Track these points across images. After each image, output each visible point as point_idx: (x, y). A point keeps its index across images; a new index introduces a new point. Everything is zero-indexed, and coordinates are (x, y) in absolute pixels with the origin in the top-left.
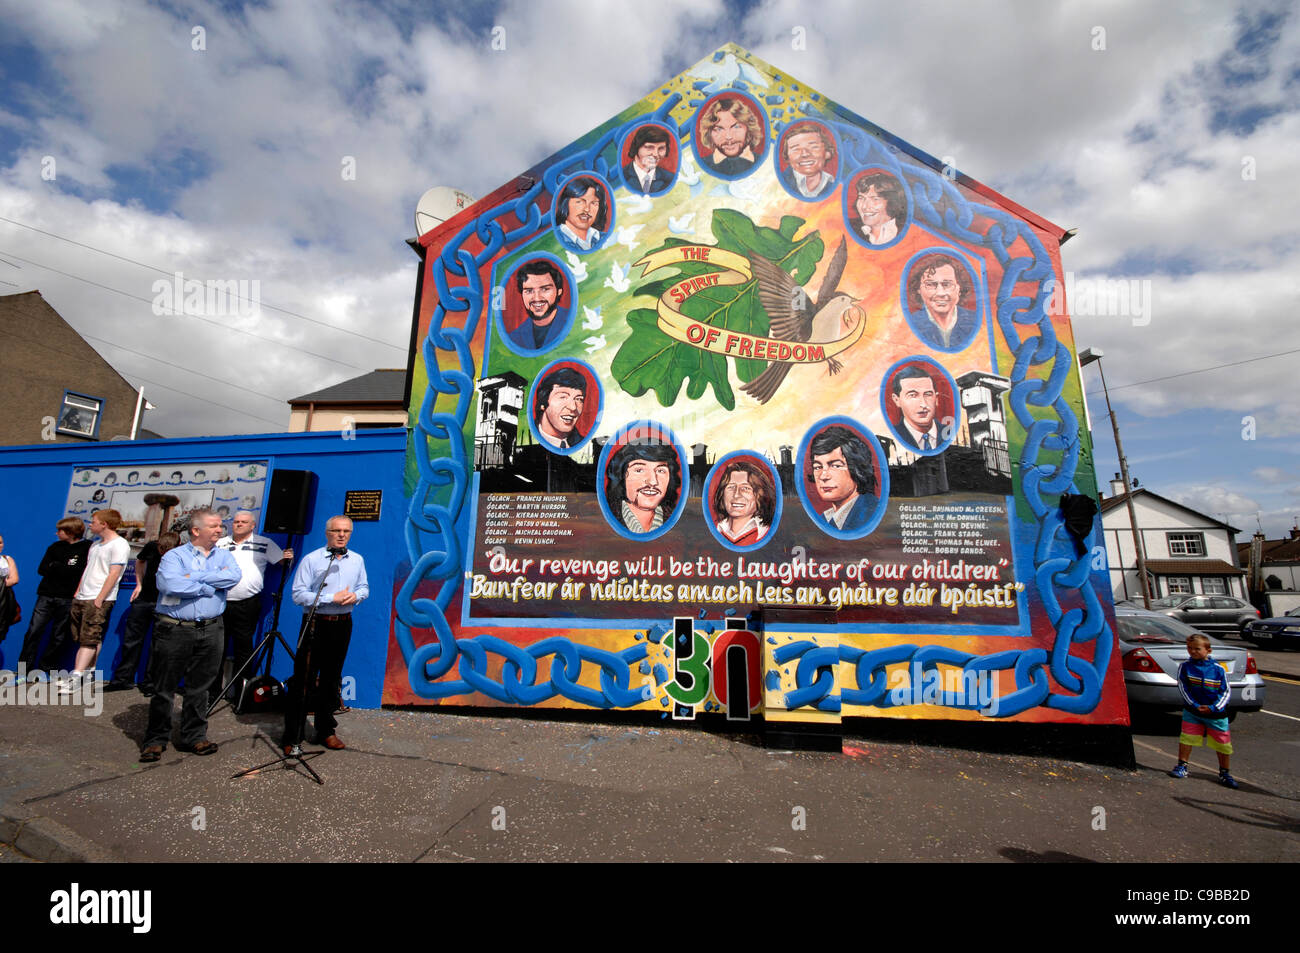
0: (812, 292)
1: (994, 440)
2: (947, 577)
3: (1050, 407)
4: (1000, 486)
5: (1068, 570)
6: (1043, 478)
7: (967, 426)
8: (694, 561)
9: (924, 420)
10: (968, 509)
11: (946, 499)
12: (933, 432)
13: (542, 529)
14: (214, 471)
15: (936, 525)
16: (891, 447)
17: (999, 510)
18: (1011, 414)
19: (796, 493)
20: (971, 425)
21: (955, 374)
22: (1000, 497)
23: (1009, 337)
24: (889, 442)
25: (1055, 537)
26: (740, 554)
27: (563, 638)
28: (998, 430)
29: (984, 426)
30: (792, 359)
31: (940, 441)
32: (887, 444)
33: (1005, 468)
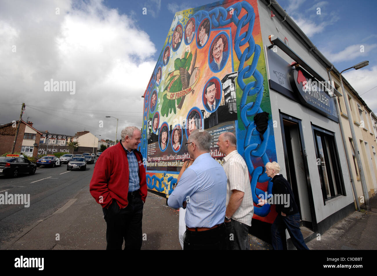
0: (190, 72)
1: (232, 99)
2: (217, 156)
3: (252, 76)
4: (233, 117)
5: (256, 149)
6: (248, 109)
7: (224, 97)
8: (170, 156)
9: (213, 100)
10: (223, 129)
11: (217, 127)
12: (215, 103)
13: (153, 151)
15: (214, 137)
16: (204, 112)
17: (232, 127)
18: (238, 86)
19: (185, 134)
21: (221, 79)
22: (233, 122)
23: (238, 53)
24: (204, 111)
25: (252, 134)
27: (155, 175)
28: (233, 94)
29: (229, 95)
30: (186, 94)
31: (216, 106)
32: (203, 111)
33: (235, 109)
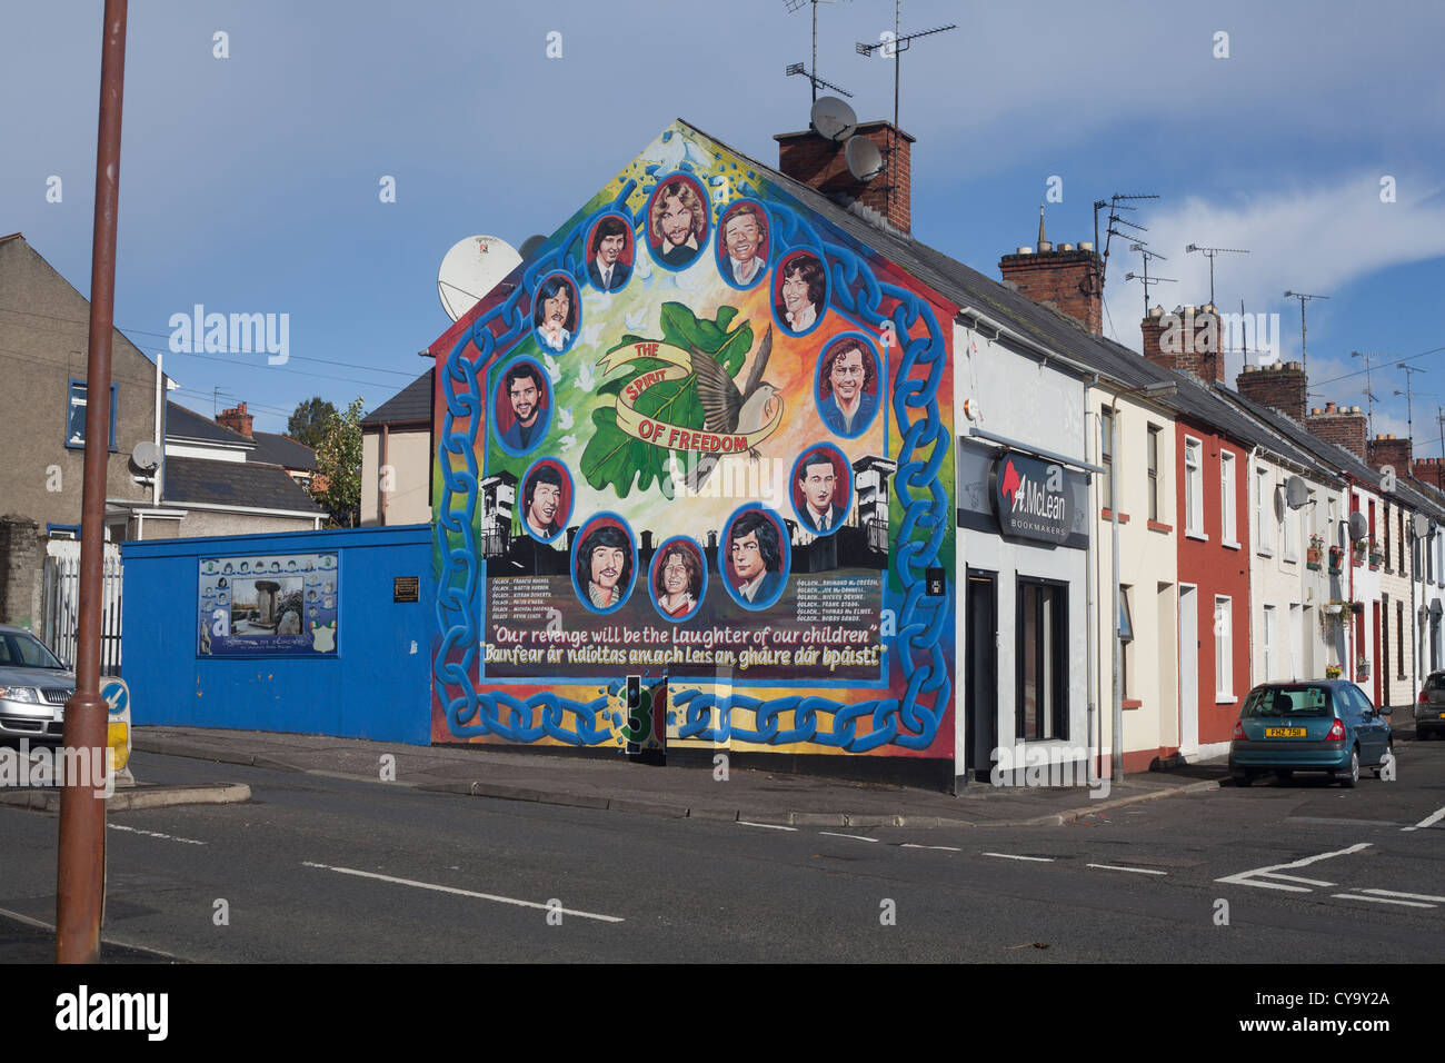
0: (741, 383)
1: (878, 520)
2: (829, 641)
3: (927, 487)
4: (878, 561)
5: (923, 633)
6: (912, 554)
7: (857, 507)
8: (641, 630)
9: (824, 503)
10: (851, 583)
11: (834, 574)
12: (829, 514)
13: (532, 606)
14: (302, 561)
15: (824, 597)
16: (795, 529)
17: (875, 583)
18: (895, 495)
19: (718, 572)
20: (860, 507)
21: (852, 459)
22: (877, 571)
23: (901, 419)
24: (794, 524)
25: (917, 606)
26: (674, 624)
27: (549, 692)
28: (883, 510)
29: (871, 507)
30: (721, 450)
31: (834, 523)
32: (791, 526)
33: (884, 545)
